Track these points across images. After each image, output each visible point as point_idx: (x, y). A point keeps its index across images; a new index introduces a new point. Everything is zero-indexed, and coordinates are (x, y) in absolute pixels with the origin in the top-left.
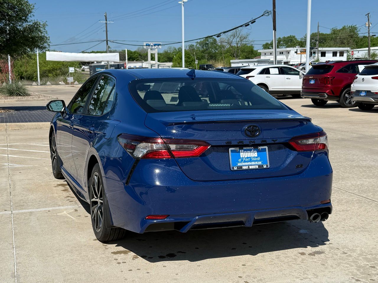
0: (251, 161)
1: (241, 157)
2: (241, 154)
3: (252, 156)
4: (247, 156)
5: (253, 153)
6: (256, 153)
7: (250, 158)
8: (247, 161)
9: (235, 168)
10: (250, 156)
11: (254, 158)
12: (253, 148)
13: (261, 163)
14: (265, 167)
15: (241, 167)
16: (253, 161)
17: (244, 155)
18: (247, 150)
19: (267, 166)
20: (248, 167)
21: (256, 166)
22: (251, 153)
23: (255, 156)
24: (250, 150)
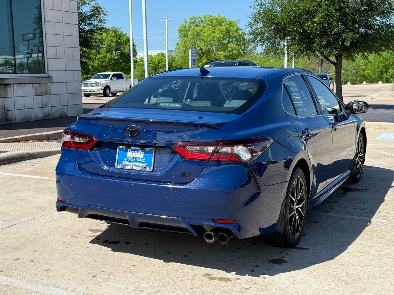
0: (136, 161)
1: (128, 156)
2: (128, 153)
3: (138, 157)
4: (133, 156)
5: (140, 154)
6: (143, 154)
7: (136, 158)
8: (132, 161)
9: (119, 167)
10: (136, 157)
11: (140, 159)
12: (140, 148)
13: (145, 165)
14: (148, 169)
15: (125, 166)
16: (138, 162)
17: (131, 154)
18: (134, 150)
19: (150, 168)
20: (131, 166)
21: (139, 167)
22: (138, 154)
23: (141, 157)
24: (138, 150)
